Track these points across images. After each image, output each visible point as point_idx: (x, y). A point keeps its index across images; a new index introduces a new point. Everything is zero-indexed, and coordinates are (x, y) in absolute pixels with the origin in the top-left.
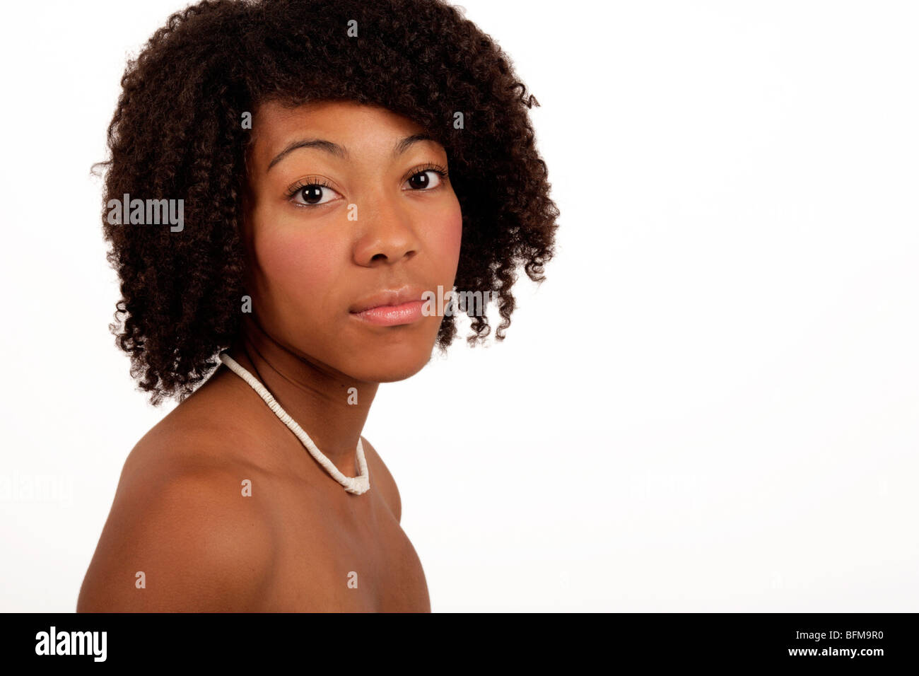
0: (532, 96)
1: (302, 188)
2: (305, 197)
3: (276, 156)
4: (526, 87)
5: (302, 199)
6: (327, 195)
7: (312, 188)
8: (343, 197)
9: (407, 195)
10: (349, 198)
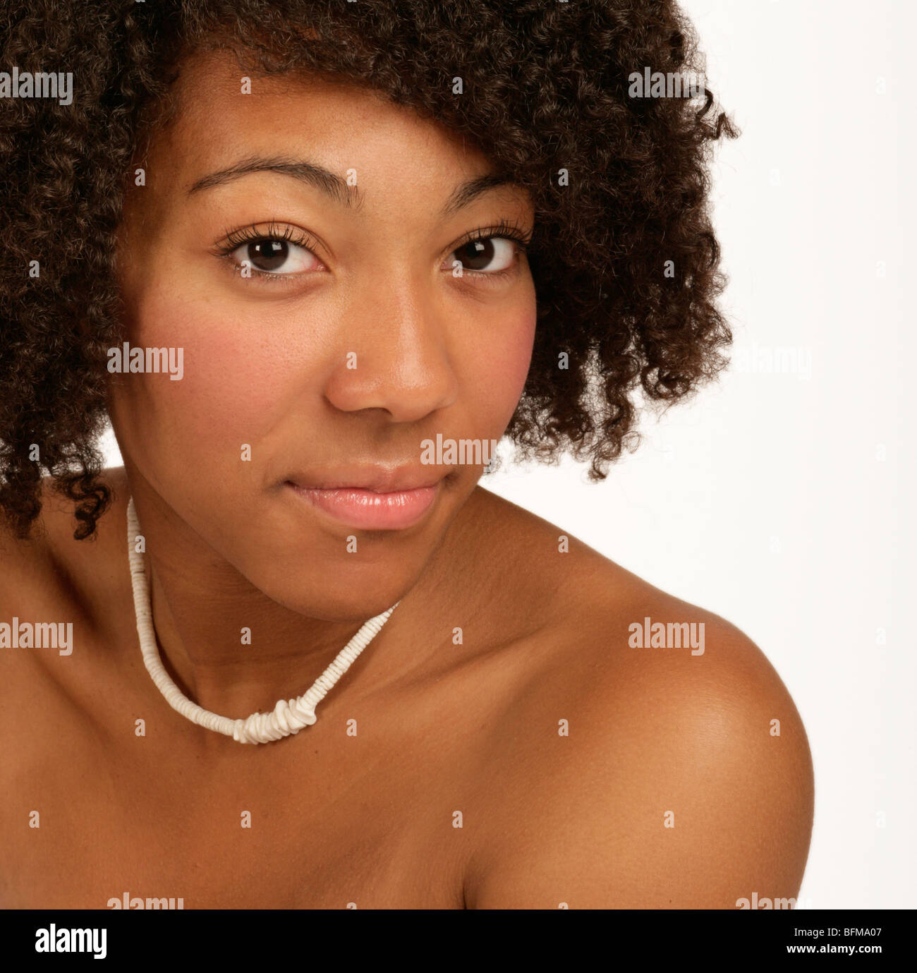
0: (722, 118)
1: (247, 241)
4: (715, 98)
6: (295, 262)
8: (327, 269)
10: (339, 271)
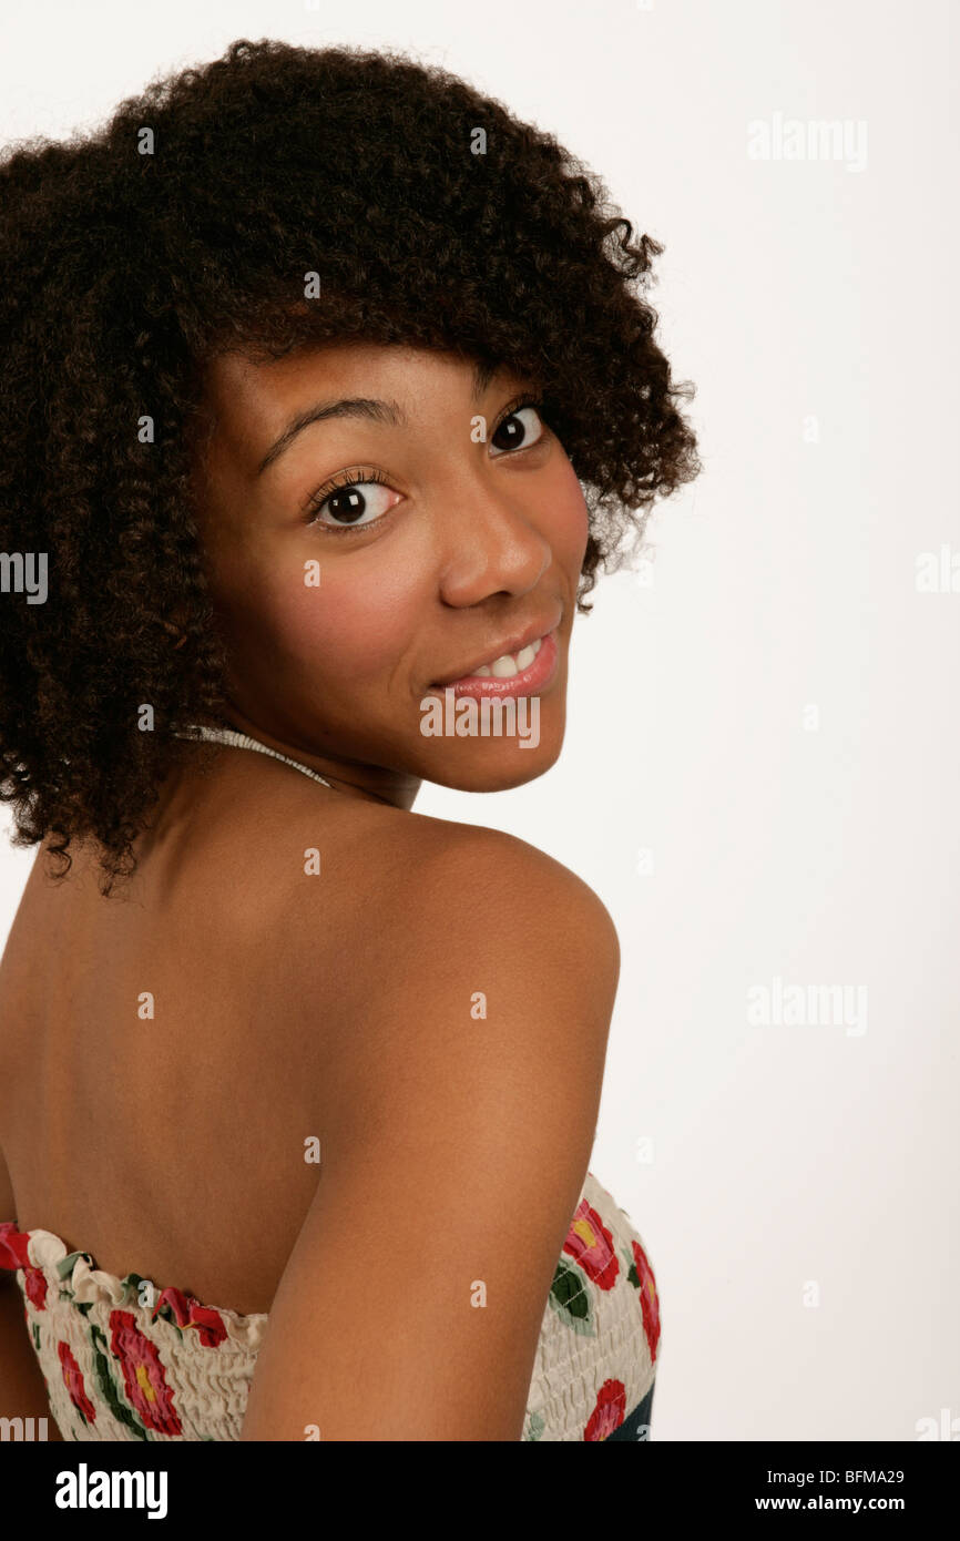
0: (645, 239)
1: (328, 497)
2: (335, 513)
3: (271, 446)
4: (634, 226)
5: (331, 517)
6: (375, 499)
7: (343, 493)
8: (406, 497)
9: (502, 465)
10: (414, 493)
